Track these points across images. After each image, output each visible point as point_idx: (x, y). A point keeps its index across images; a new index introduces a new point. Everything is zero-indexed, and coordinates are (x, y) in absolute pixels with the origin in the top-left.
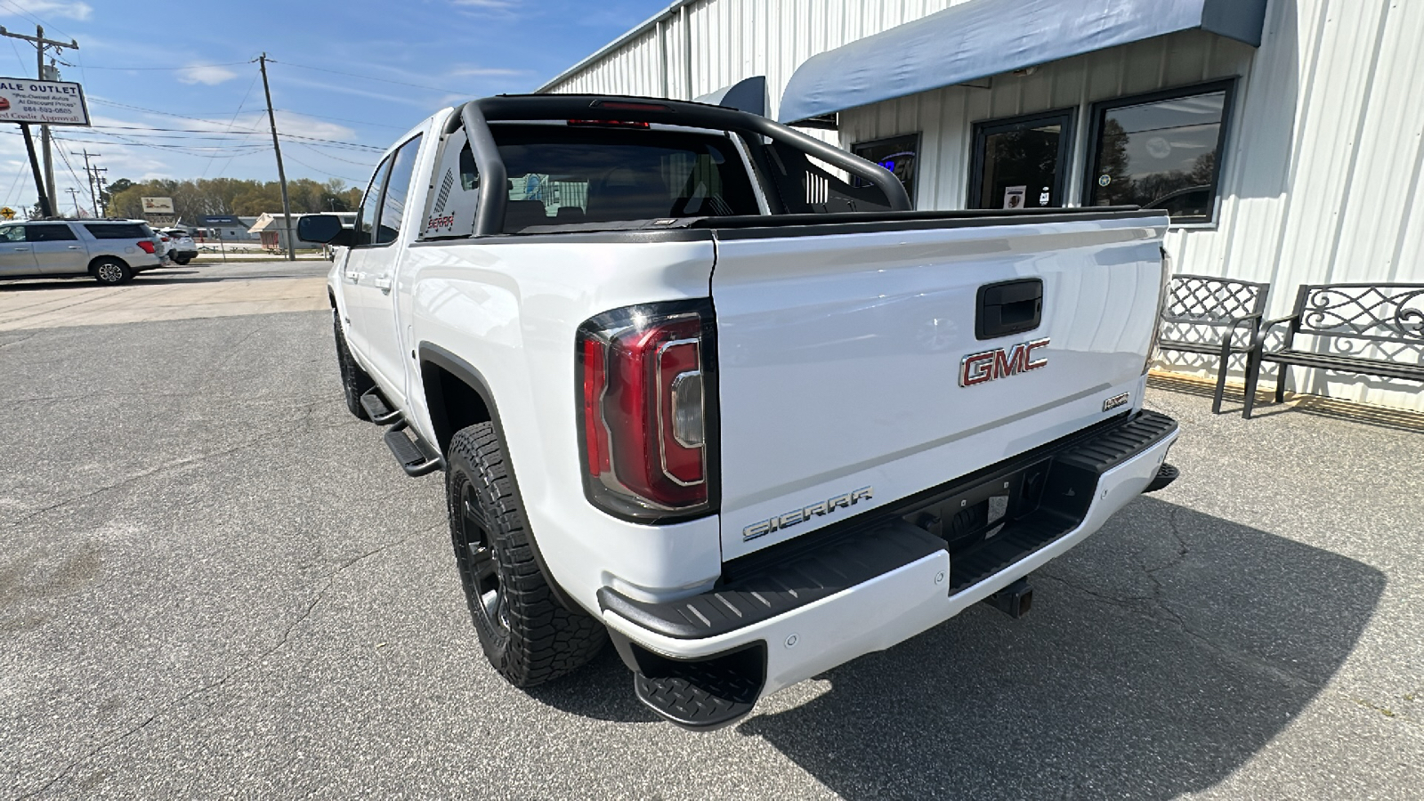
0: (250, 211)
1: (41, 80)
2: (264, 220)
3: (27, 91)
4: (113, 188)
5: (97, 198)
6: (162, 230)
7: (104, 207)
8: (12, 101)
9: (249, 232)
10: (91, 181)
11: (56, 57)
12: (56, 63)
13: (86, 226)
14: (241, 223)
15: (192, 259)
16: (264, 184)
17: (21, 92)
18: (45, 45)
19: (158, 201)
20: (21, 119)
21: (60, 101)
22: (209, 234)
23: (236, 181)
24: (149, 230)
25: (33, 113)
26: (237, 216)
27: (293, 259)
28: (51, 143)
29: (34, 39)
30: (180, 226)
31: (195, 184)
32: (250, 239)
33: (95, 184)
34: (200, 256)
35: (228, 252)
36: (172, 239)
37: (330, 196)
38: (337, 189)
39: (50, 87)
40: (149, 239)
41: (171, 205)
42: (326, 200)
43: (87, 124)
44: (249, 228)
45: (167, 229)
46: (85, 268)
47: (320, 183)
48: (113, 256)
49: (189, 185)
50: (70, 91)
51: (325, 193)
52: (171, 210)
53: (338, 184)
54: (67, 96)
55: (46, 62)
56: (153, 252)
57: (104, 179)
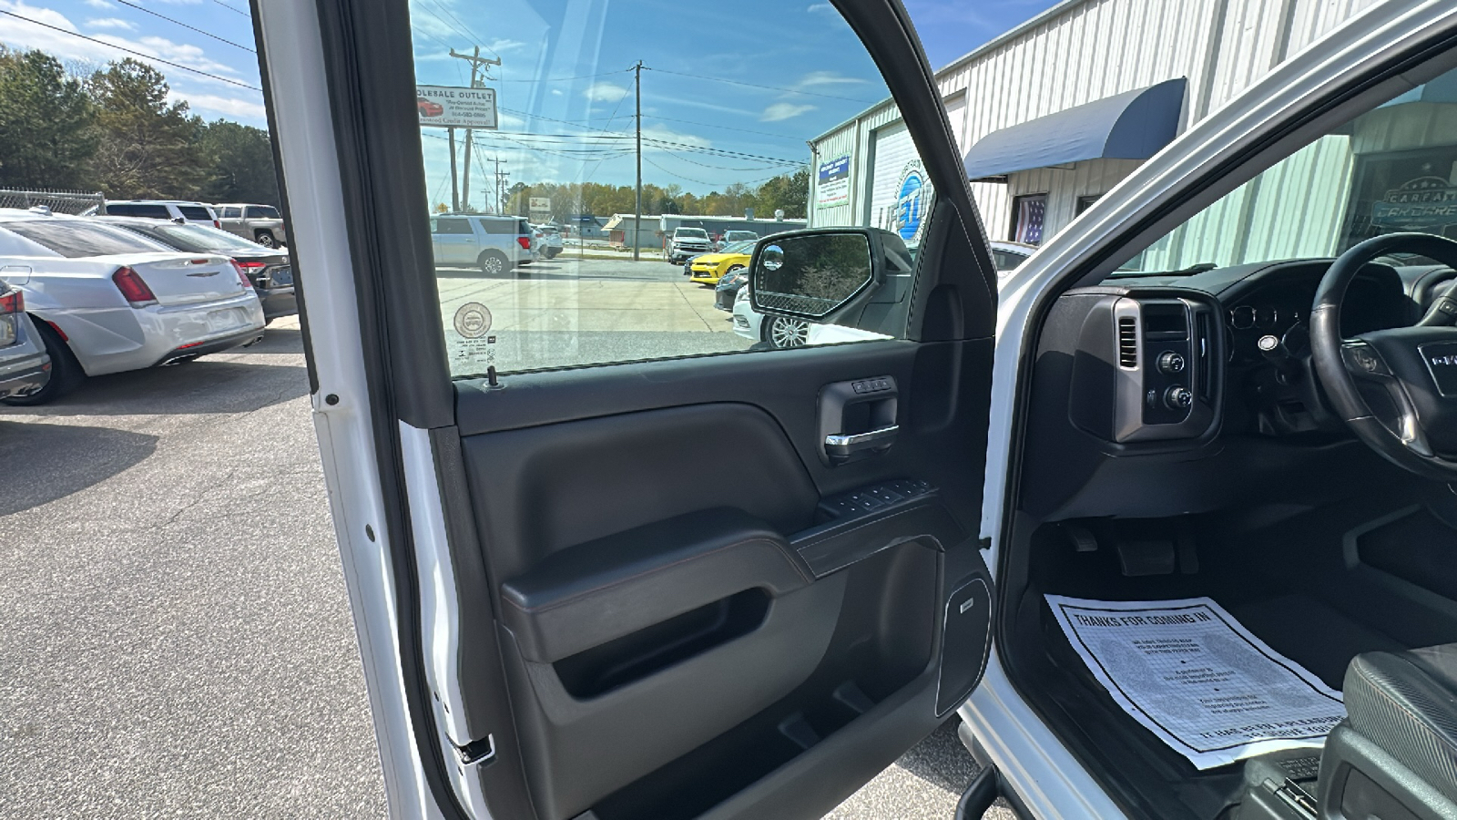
0: (605, 212)
1: (472, 88)
2: (615, 220)
3: (457, 98)
4: (514, 190)
5: (500, 197)
6: (539, 226)
7: (504, 204)
8: (446, 107)
9: (603, 230)
10: (498, 183)
11: (485, 74)
12: (484, 78)
13: (481, 220)
14: (596, 222)
15: (558, 254)
16: (617, 188)
17: (452, 99)
18: (478, 63)
19: (541, 201)
20: (450, 124)
21: (479, 107)
22: (572, 230)
23: (598, 186)
24: (528, 226)
25: (458, 118)
26: (594, 216)
27: (637, 258)
28: (472, 147)
29: (471, 58)
30: (553, 223)
31: (568, 187)
32: (601, 236)
33: (500, 186)
34: (565, 251)
35: (586, 248)
36: (545, 235)
37: (668, 200)
38: (675, 194)
39: (473, 94)
40: (526, 235)
41: (549, 204)
42: (664, 203)
43: (496, 127)
44: (602, 227)
45: (543, 226)
46: (474, 259)
47: (661, 188)
48: (498, 250)
49: (564, 187)
50: (487, 97)
51: (664, 197)
52: (548, 209)
53: (675, 189)
54: (484, 101)
55: (478, 78)
56: (529, 248)
57: (506, 182)
